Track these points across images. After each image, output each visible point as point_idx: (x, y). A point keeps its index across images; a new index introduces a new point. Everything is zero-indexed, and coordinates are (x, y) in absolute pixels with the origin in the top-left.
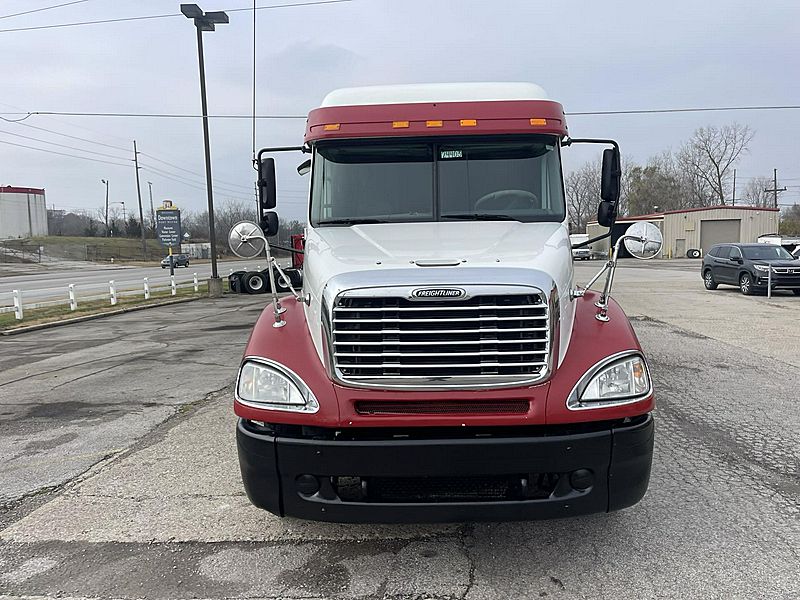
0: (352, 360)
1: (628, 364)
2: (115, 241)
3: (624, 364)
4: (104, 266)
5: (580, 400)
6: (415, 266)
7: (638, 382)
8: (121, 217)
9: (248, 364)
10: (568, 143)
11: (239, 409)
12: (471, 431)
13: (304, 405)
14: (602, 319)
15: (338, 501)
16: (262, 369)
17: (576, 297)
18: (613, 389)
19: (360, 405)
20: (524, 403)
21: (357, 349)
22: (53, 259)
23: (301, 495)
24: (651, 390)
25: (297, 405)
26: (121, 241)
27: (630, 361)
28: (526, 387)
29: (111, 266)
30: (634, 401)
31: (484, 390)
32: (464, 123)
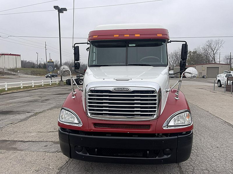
0: (94, 110)
1: (184, 114)
2: (39, 70)
3: (183, 114)
4: (35, 77)
5: (168, 126)
6: (115, 80)
7: (188, 120)
8: (42, 63)
9: (63, 110)
10: (170, 42)
11: (59, 124)
12: (131, 135)
13: (78, 124)
14: (177, 99)
15: (88, 155)
16: (67, 112)
17: (168, 91)
18: (179, 122)
19: (95, 124)
20: (149, 126)
21: (95, 107)
22: (22, 74)
23: (77, 152)
24: (192, 122)
25: (76, 123)
26: (41, 70)
27: (185, 113)
28: (149, 121)
29: (38, 77)
30: (186, 126)
31: (136, 121)
32: (136, 35)
